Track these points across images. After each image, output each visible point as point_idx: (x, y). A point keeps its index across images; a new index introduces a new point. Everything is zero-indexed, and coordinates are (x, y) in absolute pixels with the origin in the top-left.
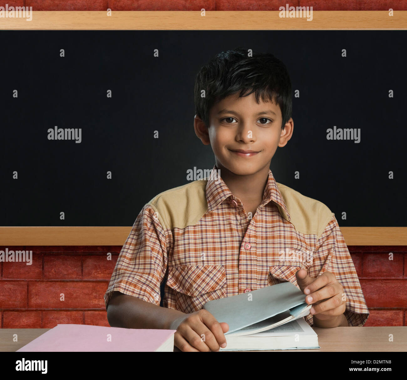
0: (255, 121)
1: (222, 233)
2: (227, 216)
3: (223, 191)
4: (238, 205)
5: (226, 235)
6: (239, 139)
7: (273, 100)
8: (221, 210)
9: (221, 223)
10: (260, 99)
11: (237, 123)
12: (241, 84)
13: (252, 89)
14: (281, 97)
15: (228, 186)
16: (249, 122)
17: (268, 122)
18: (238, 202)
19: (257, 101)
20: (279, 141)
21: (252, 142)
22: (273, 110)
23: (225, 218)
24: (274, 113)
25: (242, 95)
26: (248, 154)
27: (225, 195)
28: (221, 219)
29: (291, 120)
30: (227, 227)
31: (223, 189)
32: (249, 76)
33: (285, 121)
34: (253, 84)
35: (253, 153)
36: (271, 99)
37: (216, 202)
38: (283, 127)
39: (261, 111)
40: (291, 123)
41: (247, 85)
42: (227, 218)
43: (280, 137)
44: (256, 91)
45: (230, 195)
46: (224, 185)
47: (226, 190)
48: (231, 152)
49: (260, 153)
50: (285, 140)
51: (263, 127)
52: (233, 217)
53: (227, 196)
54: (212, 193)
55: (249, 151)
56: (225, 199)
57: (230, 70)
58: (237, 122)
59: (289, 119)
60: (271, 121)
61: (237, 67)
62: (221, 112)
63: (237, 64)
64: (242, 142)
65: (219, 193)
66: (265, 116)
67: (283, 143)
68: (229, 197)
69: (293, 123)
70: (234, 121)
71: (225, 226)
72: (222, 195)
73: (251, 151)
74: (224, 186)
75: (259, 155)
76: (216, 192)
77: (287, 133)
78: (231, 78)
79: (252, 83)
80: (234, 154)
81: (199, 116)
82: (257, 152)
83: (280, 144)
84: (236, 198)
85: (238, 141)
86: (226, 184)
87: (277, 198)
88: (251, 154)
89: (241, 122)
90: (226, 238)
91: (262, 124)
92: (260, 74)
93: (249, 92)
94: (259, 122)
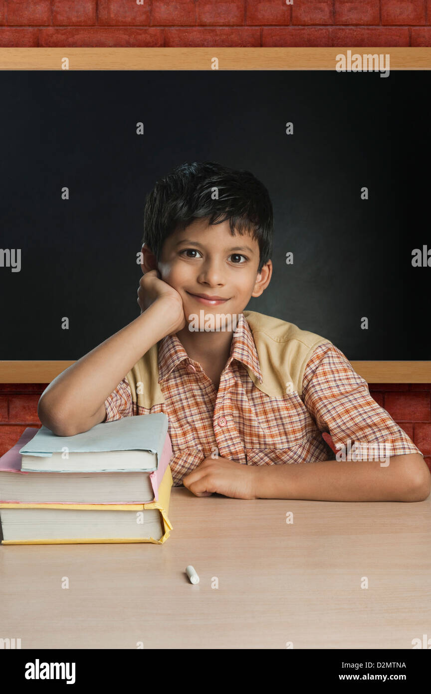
0: (226, 259)
1: (187, 410)
2: (188, 385)
3: (176, 352)
4: (197, 371)
5: (193, 412)
6: (202, 280)
7: (251, 233)
8: (179, 378)
9: (183, 396)
10: (236, 230)
11: (201, 259)
12: (211, 207)
13: (225, 216)
14: (261, 230)
15: (184, 346)
16: (218, 260)
17: (242, 260)
18: (197, 367)
19: (232, 234)
20: (253, 289)
21: (220, 286)
22: (250, 247)
23: (186, 389)
24: (251, 251)
25: (212, 222)
26: (214, 302)
27: (178, 358)
28: (181, 391)
29: (270, 263)
30: (191, 401)
31: (177, 349)
32: (224, 197)
33: (262, 262)
34: (227, 209)
35: (221, 300)
36: (249, 231)
37: (168, 367)
38: (260, 270)
39: (234, 245)
40: (269, 266)
41: (219, 209)
42: (189, 388)
43: (255, 283)
44: (230, 218)
45: (185, 358)
46: (178, 343)
47: (180, 351)
48: (189, 296)
49: (229, 301)
50: (260, 288)
51: (235, 267)
52: (194, 386)
53: (181, 359)
54: (164, 356)
55: (215, 296)
56: (178, 363)
57: (198, 187)
58: (202, 257)
59: (267, 261)
60: (247, 259)
61: (207, 184)
62: (180, 243)
63: (207, 181)
64: (207, 284)
65: (171, 356)
66: (239, 252)
67: (258, 292)
68: (185, 360)
69: (271, 267)
70: (198, 255)
71: (189, 400)
72: (175, 357)
73: (217, 297)
74: (178, 345)
75: (228, 303)
76: (168, 354)
77: (263, 279)
78: (199, 197)
79: (225, 208)
80: (193, 300)
81: (148, 245)
82: (227, 300)
83: (255, 292)
84: (193, 361)
85: (201, 282)
86: (181, 342)
87: (242, 354)
88: (218, 301)
89: (208, 258)
90: (193, 417)
91: (233, 263)
92: (237, 197)
93: (221, 218)
94: (230, 259)
